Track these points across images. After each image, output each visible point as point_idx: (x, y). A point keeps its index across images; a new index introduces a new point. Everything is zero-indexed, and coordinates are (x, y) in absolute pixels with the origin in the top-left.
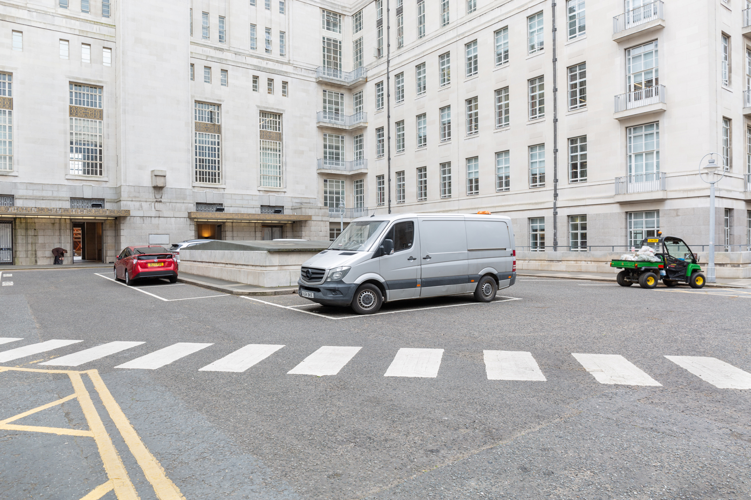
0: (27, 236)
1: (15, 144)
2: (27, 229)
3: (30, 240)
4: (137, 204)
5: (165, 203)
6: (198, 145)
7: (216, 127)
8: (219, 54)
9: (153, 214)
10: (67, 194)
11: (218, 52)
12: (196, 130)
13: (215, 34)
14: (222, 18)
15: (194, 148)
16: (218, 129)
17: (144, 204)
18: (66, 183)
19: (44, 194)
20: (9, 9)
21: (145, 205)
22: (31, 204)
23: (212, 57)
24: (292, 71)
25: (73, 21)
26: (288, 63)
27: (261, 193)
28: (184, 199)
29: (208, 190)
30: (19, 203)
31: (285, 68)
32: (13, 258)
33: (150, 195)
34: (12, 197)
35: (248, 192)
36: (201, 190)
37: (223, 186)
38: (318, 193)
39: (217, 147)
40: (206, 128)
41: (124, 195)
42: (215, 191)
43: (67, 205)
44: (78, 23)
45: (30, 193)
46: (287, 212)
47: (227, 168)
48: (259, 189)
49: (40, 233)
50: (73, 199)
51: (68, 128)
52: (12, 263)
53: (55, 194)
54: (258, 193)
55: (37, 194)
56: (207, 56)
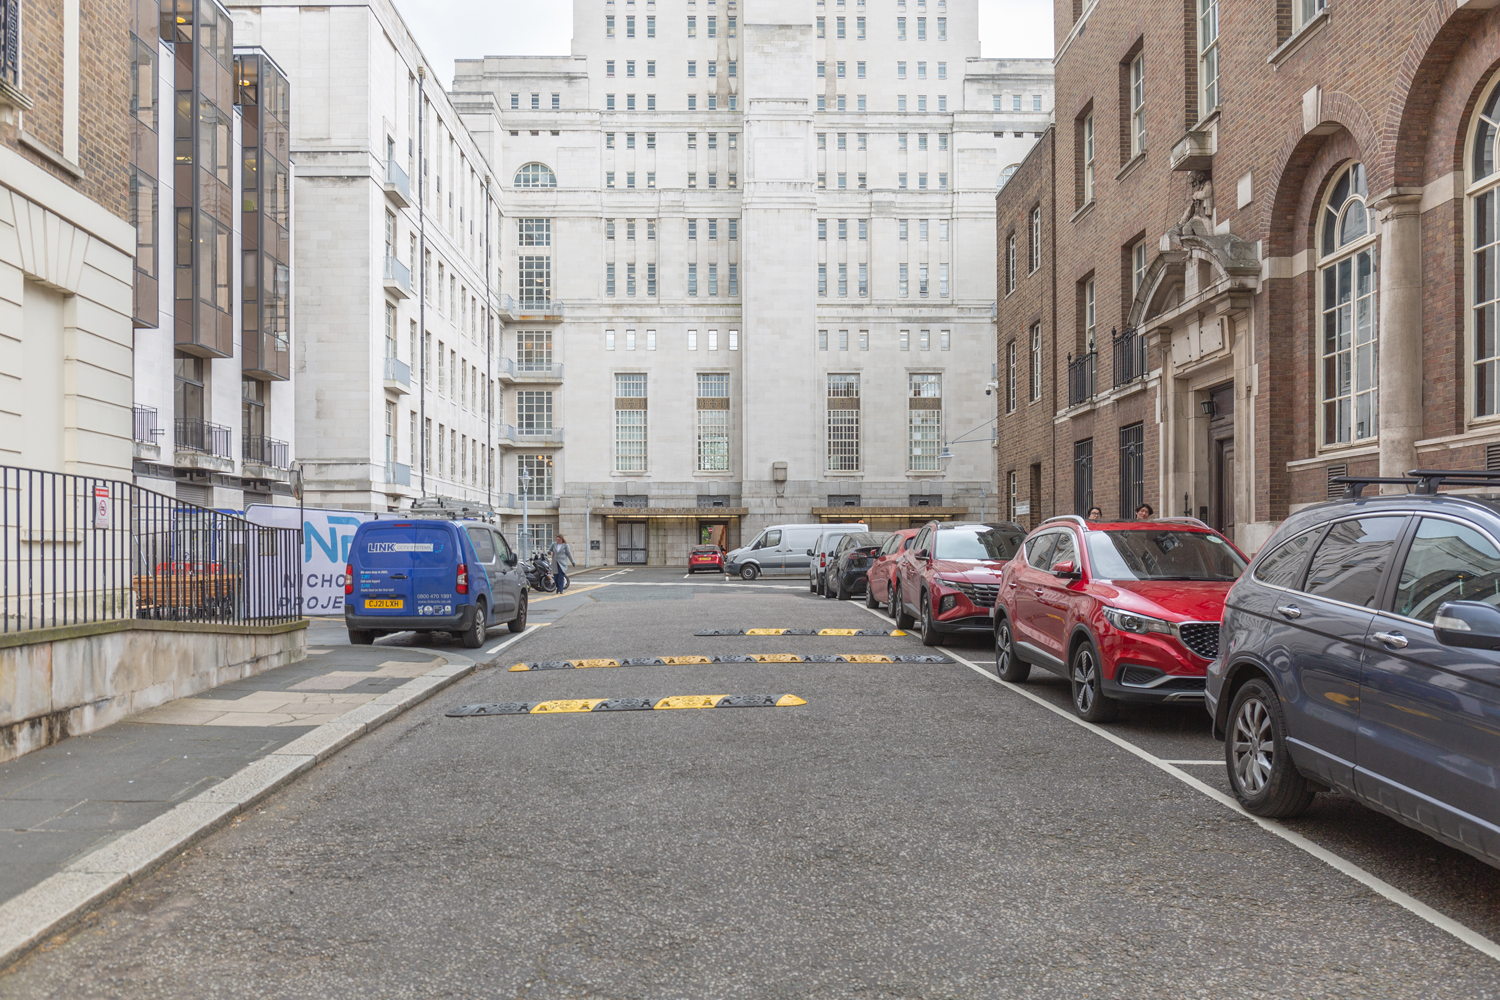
0: (658, 536)
1: (649, 444)
2: (658, 529)
3: (660, 541)
4: (758, 501)
5: (787, 498)
6: (832, 425)
7: (855, 402)
8: (858, 313)
9: (774, 510)
10: (693, 492)
11: (856, 310)
12: (829, 407)
13: (853, 288)
14: (863, 265)
15: (827, 431)
16: (857, 404)
17: (765, 500)
18: (693, 480)
19: (674, 493)
20: (644, 310)
21: (766, 502)
22: (662, 504)
23: (849, 318)
24: (956, 315)
25: (700, 309)
26: (952, 305)
27: (911, 480)
28: (808, 492)
29: (842, 480)
30: (652, 503)
31: (945, 313)
32: (647, 556)
33: (772, 491)
34: (646, 498)
35: (894, 479)
36: (834, 481)
37: (861, 474)
38: (993, 475)
39: (855, 425)
40: (843, 405)
41: (745, 491)
42: (851, 481)
43: (693, 504)
44: (705, 309)
45: (661, 492)
46: (946, 503)
47: (867, 451)
48: (908, 474)
49: (670, 533)
50: (700, 497)
51: (696, 421)
52: (645, 564)
53: (684, 493)
54: (906, 480)
55: (668, 493)
56: (843, 318)
